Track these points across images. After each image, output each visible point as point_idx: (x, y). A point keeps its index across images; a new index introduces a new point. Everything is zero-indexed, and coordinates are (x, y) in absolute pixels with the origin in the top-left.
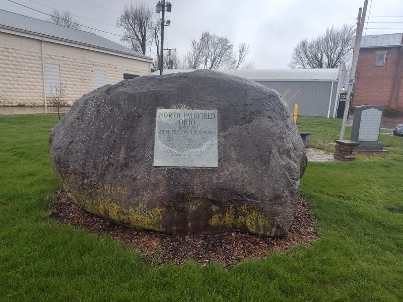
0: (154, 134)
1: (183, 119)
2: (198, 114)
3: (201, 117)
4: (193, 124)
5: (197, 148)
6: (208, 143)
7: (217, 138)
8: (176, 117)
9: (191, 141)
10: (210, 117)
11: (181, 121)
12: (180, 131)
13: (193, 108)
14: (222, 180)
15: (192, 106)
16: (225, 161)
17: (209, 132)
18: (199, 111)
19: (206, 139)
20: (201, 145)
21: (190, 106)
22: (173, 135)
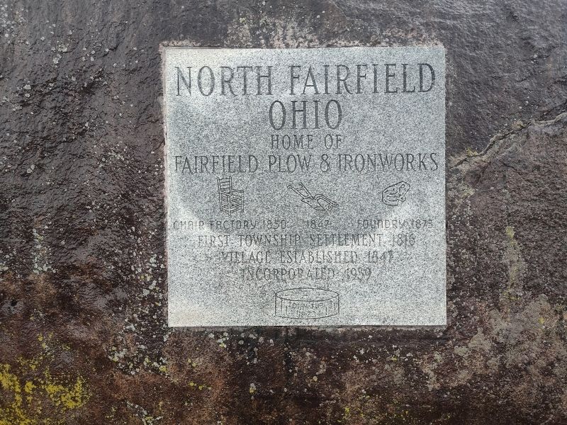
0: (162, 180)
1: (286, 97)
2: (353, 68)
3: (368, 83)
4: (333, 120)
5: (355, 237)
6: (405, 211)
7: (442, 188)
8: (252, 90)
9: (325, 205)
10: (413, 81)
11: (277, 109)
12: (273, 159)
13: (328, 39)
14: (463, 376)
15: (328, 24)
16: (478, 292)
17: (406, 159)
18: (357, 52)
19: (392, 197)
20: (369, 225)
21: (316, 27)
22: (242, 182)
